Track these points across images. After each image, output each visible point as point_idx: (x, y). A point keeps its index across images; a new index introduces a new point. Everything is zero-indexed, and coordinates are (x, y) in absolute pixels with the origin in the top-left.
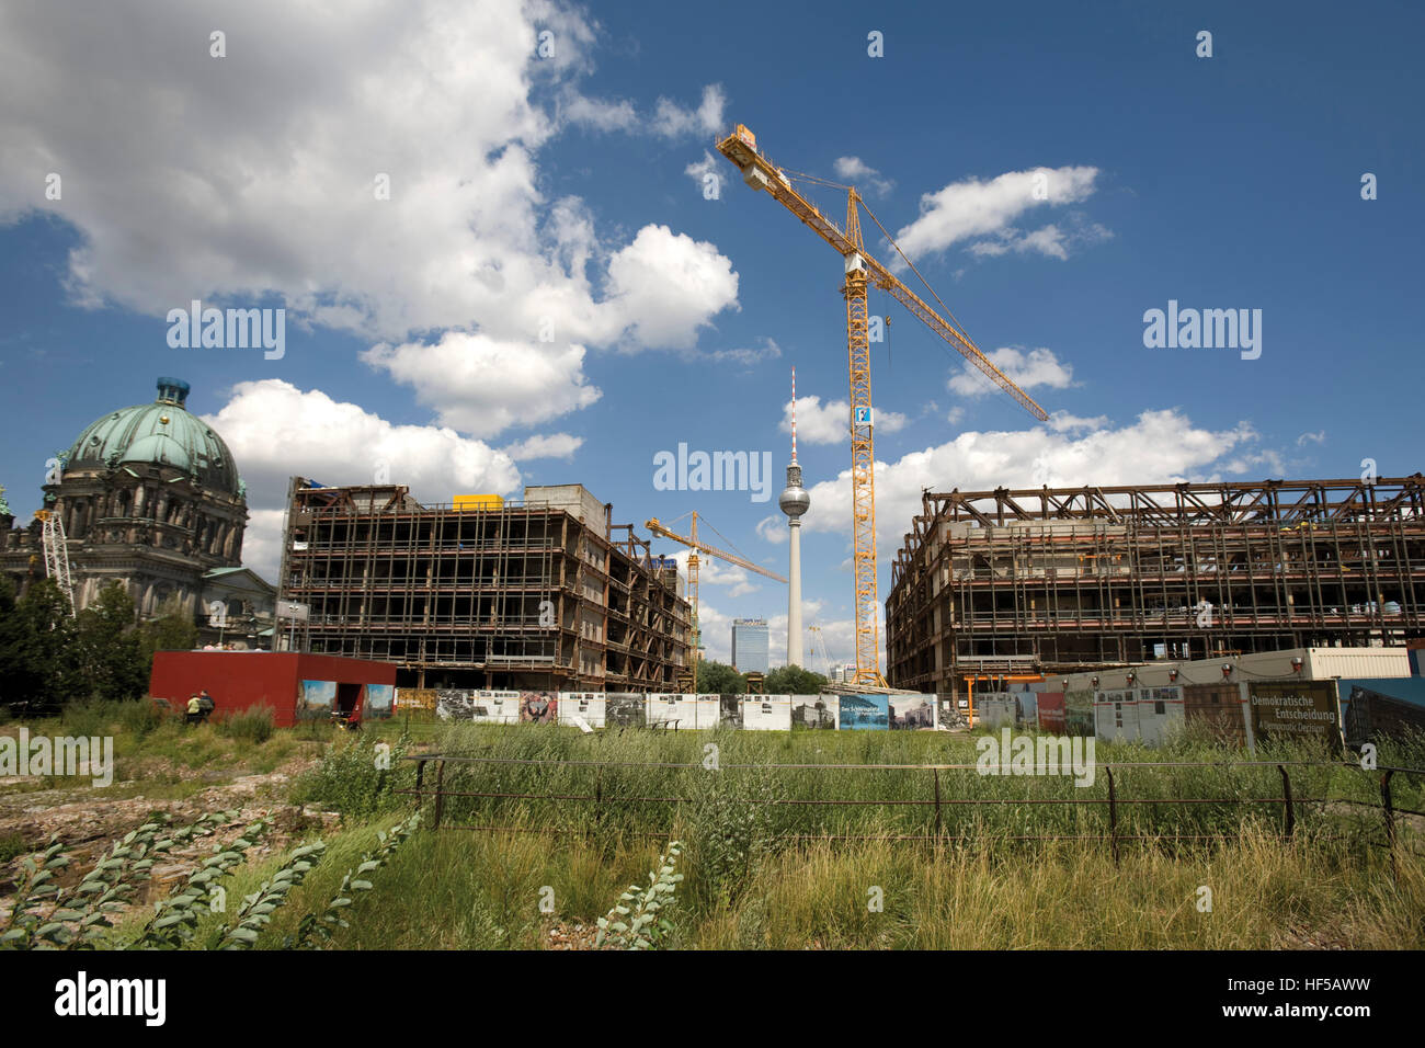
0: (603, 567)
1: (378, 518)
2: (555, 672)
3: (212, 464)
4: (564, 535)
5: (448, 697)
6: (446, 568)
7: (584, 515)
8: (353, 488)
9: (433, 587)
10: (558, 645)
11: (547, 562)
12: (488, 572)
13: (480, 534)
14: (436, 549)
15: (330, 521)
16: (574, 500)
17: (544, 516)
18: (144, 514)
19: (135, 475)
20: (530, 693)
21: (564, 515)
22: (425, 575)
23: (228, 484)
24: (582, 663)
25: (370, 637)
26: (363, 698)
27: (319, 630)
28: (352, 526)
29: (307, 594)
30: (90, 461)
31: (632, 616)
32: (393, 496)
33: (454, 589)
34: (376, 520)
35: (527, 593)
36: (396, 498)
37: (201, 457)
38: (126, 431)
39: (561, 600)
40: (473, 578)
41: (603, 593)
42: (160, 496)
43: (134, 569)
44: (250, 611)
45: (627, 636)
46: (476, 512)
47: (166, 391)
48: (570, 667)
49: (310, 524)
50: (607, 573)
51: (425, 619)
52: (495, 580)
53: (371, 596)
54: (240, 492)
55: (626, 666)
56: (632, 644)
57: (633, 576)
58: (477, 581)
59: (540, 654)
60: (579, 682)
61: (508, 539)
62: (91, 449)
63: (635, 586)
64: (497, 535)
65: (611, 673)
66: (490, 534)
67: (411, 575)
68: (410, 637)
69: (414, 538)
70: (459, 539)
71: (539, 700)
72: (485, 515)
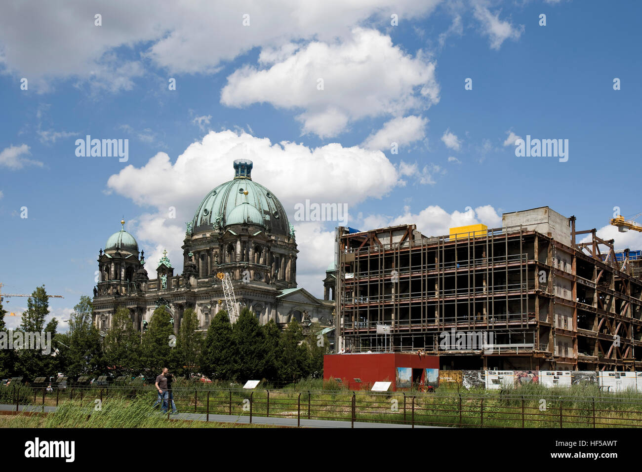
0: (570, 269)
1: (398, 251)
2: (535, 356)
3: (273, 216)
4: (536, 250)
5: (470, 375)
6: (449, 283)
7: (552, 231)
8: (378, 230)
9: (440, 297)
10: (537, 335)
11: (524, 271)
12: (479, 283)
13: (471, 255)
14: (440, 270)
15: (367, 257)
16: (542, 219)
17: (519, 237)
18: (242, 260)
19: (234, 234)
20: (520, 372)
21: (535, 235)
22: (434, 289)
23: (283, 229)
24: (557, 348)
25: (400, 335)
26: (424, 376)
27: (366, 332)
28: (381, 259)
29: (356, 308)
30: (205, 227)
31: (600, 306)
32: (406, 232)
33: (456, 297)
34: (397, 253)
35: (510, 297)
36: (408, 234)
37: (266, 213)
38: (222, 202)
39: (537, 301)
40: (469, 288)
41: (572, 290)
42: (250, 246)
43: (242, 297)
44: (308, 319)
45: (596, 323)
46: (467, 240)
47: (240, 169)
48: (547, 351)
49: (354, 260)
50: (574, 273)
51: (436, 321)
52: (484, 289)
53: (398, 307)
54: (291, 233)
55: (596, 349)
56: (601, 330)
57: (598, 272)
58: (472, 290)
59: (523, 343)
60: (555, 363)
61: (492, 258)
62: (204, 218)
63: (601, 281)
64: (484, 255)
65: (582, 355)
66: (479, 255)
67: (424, 290)
68: (427, 334)
69: (424, 263)
70: (456, 261)
71: (527, 376)
72: (474, 241)
